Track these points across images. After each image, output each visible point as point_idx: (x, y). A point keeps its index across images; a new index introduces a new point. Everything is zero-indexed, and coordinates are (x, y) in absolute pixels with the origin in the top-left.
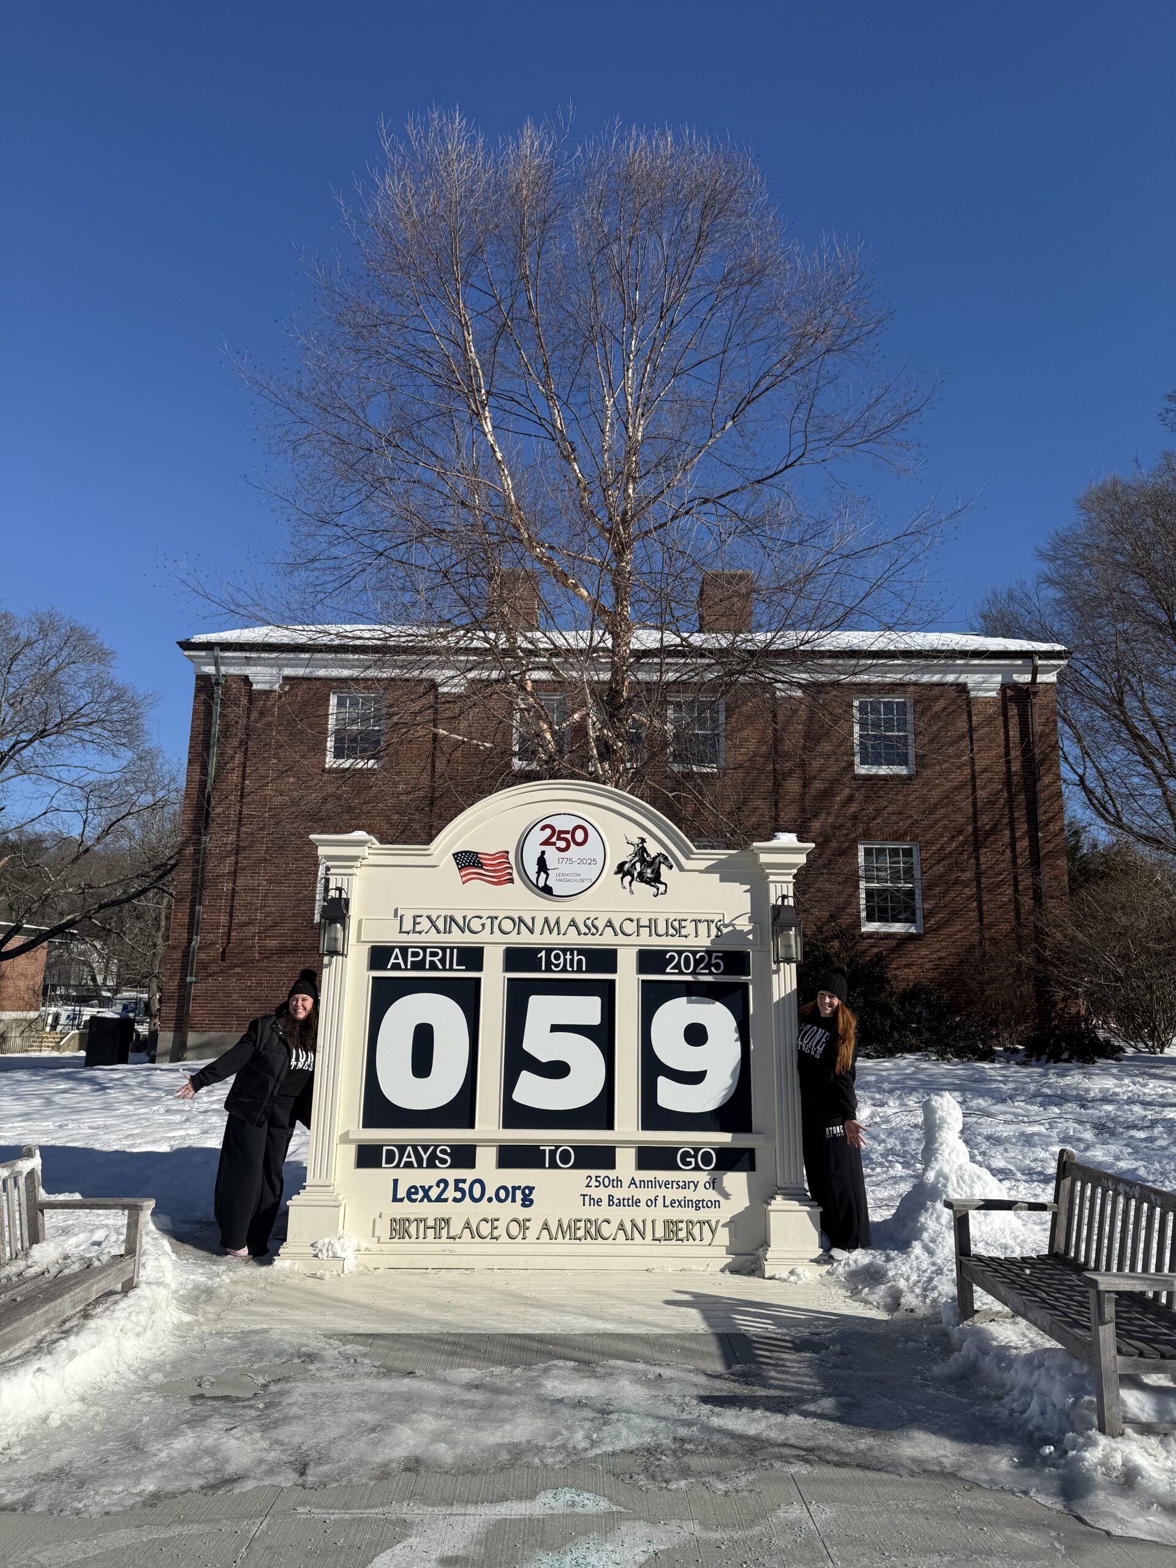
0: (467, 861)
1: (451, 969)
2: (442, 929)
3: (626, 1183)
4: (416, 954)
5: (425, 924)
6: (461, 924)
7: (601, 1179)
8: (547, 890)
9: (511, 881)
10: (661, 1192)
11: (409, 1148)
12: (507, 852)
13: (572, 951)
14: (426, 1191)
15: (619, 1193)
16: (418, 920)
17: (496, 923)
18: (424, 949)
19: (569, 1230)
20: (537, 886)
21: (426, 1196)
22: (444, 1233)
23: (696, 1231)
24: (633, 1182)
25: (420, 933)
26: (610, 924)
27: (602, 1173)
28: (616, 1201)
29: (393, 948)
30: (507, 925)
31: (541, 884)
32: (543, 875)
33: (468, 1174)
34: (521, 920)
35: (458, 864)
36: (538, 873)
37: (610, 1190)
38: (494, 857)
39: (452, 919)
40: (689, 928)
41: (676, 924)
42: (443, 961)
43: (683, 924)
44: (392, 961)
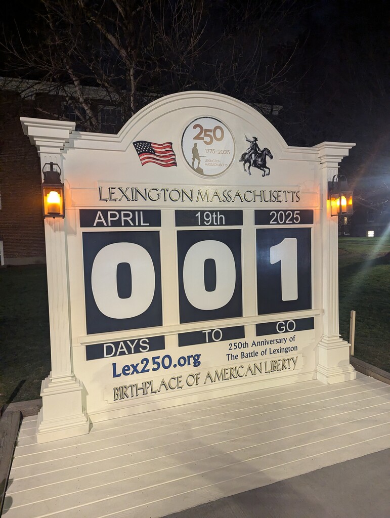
0: (144, 148)
1: (140, 225)
2: (130, 197)
3: (250, 345)
4: (113, 216)
5: (118, 194)
6: (144, 194)
7: (237, 345)
8: (199, 171)
9: (175, 164)
10: (268, 346)
11: (122, 343)
12: (171, 144)
13: (216, 212)
14: (135, 368)
15: (246, 351)
16: (113, 191)
17: (167, 193)
18: (119, 211)
19: (222, 376)
20: (193, 168)
21: (135, 370)
22: (149, 390)
23: (287, 365)
24: (254, 343)
25: (115, 200)
26: (238, 195)
27: (237, 341)
28: (245, 355)
29: (96, 211)
30: (175, 195)
31: (196, 167)
32: (196, 161)
33: (160, 353)
34: (183, 192)
35: (137, 151)
36: (193, 159)
37: (242, 350)
38: (162, 146)
39: (137, 191)
40: (282, 197)
41: (275, 194)
42: (133, 220)
43: (279, 194)
44: (97, 220)
